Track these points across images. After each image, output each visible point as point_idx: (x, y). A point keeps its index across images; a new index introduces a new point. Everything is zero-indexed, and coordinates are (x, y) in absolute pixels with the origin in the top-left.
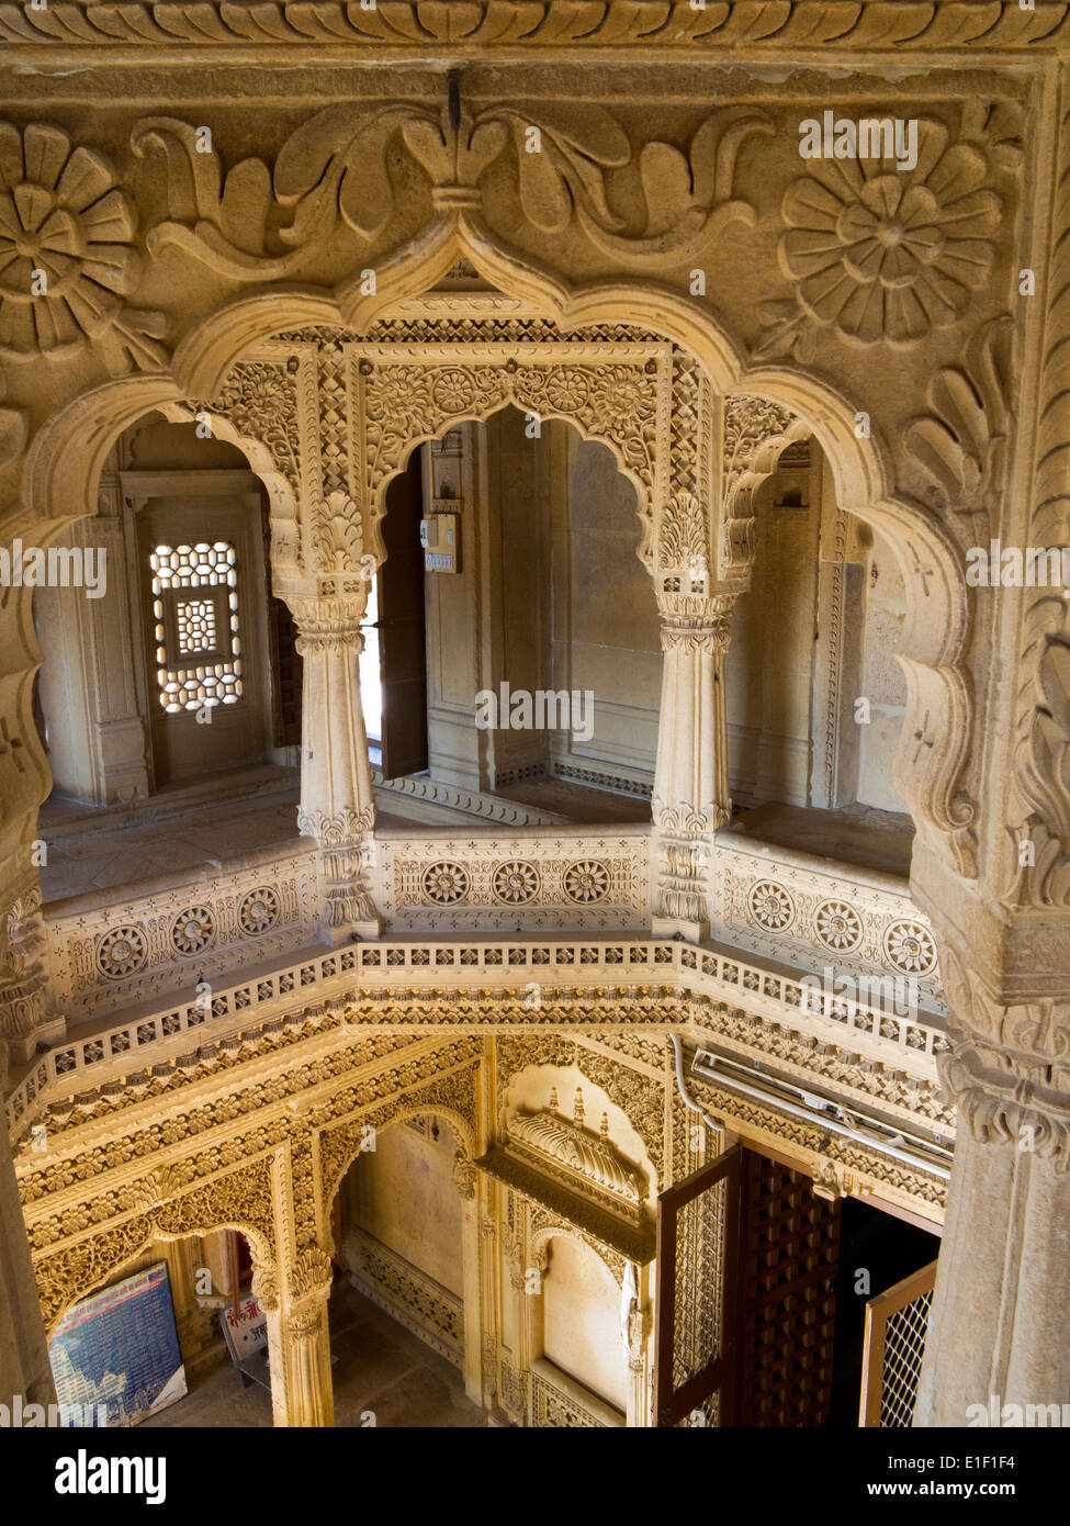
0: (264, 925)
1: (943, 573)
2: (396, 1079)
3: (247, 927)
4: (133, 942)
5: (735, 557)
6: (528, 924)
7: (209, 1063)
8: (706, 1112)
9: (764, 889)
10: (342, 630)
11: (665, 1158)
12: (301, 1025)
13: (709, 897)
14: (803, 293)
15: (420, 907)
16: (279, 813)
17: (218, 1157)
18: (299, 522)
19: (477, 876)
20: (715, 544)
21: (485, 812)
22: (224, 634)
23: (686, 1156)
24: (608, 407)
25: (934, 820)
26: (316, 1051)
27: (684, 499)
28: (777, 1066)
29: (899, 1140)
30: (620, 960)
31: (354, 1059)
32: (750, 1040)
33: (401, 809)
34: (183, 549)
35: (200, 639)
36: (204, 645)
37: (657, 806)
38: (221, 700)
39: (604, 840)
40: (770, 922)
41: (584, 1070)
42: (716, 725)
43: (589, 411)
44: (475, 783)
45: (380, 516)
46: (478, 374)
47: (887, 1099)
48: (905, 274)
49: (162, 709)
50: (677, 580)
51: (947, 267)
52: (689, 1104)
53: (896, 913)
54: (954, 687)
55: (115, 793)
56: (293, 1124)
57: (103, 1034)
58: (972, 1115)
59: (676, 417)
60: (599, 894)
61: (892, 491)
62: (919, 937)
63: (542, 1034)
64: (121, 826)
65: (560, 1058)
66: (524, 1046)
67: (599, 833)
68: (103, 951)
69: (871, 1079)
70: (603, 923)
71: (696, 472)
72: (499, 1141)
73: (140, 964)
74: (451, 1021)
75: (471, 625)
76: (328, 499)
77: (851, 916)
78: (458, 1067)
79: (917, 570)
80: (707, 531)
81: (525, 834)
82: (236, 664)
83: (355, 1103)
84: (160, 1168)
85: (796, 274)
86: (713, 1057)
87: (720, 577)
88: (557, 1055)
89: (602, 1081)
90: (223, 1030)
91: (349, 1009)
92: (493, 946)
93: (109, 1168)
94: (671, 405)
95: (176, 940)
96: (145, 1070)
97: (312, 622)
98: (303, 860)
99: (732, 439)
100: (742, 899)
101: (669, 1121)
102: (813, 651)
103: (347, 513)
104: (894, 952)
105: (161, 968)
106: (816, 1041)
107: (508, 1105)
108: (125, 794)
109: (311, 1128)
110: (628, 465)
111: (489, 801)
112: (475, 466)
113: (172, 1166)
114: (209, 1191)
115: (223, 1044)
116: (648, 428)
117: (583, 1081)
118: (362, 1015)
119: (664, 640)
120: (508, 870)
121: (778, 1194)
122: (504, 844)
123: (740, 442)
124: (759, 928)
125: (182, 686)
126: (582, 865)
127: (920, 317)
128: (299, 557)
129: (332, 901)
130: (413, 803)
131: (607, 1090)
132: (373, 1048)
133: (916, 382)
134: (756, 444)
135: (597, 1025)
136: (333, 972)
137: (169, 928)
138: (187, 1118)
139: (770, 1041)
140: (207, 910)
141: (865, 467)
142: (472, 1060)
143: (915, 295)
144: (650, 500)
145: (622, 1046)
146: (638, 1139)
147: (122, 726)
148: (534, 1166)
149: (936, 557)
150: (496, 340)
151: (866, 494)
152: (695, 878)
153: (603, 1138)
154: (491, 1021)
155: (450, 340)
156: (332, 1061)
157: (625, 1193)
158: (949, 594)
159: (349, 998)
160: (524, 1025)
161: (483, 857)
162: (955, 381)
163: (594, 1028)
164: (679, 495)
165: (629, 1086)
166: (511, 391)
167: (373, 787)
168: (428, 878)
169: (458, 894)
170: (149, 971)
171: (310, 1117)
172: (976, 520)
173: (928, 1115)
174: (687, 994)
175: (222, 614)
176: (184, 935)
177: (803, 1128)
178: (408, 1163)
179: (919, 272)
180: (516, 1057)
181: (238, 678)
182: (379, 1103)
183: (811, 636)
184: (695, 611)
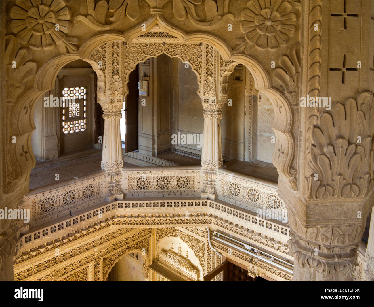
0: (90, 196)
1: (285, 108)
2: (126, 241)
3: (85, 197)
4: (51, 202)
5: (223, 94)
6: (166, 195)
7: (71, 238)
8: (217, 251)
9: (232, 185)
10: (116, 112)
11: (205, 264)
12: (99, 226)
13: (217, 187)
14: (246, 36)
15: (135, 190)
16: (95, 162)
17: (72, 267)
18: (105, 83)
19: (152, 181)
20: (218, 90)
21: (154, 162)
22: (82, 112)
23: (211, 264)
24: (189, 54)
25: (285, 175)
26: (103, 233)
27: (209, 78)
28: (237, 237)
29: (272, 259)
30: (192, 205)
31: (114, 235)
32: (229, 229)
33: (131, 161)
34: (72, 89)
35: (75, 113)
36: (76, 115)
37: (202, 161)
38: (80, 130)
39: (188, 170)
40: (234, 194)
41: (181, 238)
42: (219, 138)
43: (184, 55)
44: (151, 154)
45: (127, 82)
46: (155, 45)
47: (269, 246)
48: (273, 32)
49: (63, 133)
50: (208, 99)
51: (283, 31)
52: (212, 248)
53: (269, 192)
54: (289, 138)
55: (48, 157)
56: (95, 256)
57: (40, 230)
58: (299, 260)
59: (207, 57)
60: (186, 186)
61: (271, 86)
62: (276, 199)
63: (169, 227)
64: (49, 166)
65: (174, 234)
66: (164, 231)
67: (186, 169)
68: (42, 205)
69: (264, 241)
70: (187, 194)
71: (213, 71)
72: (156, 260)
73: (53, 208)
74: (143, 224)
75: (151, 110)
76: (113, 77)
77: (257, 192)
78: (144, 237)
79: (278, 106)
80: (216, 87)
81: (166, 169)
82: (85, 120)
83: (114, 249)
84: (54, 271)
85: (245, 31)
86: (219, 234)
87: (219, 99)
88: (173, 233)
89: (186, 241)
90: (76, 228)
91: (113, 221)
92: (156, 202)
93: (39, 272)
94: (206, 54)
95: (64, 201)
96: (52, 241)
97: (107, 110)
98: (102, 177)
99: (222, 63)
100: (226, 188)
101: (206, 254)
102: (244, 118)
103: (119, 81)
104: (269, 203)
105: (59, 210)
106: (248, 229)
107: (159, 249)
108: (51, 157)
109: (100, 257)
110: (195, 69)
111: (155, 159)
112: (153, 68)
113: (58, 270)
114: (69, 278)
115: (76, 232)
116: (200, 60)
117: (181, 241)
118: (117, 222)
119: (204, 115)
120: (161, 179)
121: (238, 275)
122: (159, 172)
123: (224, 64)
124: (231, 196)
125: (69, 126)
126: (182, 178)
127: (277, 43)
128: (105, 92)
129: (110, 189)
130: (133, 159)
131: (188, 244)
132: (120, 232)
133: (276, 59)
134: (228, 64)
135: (185, 225)
136: (109, 210)
137: (62, 197)
138: (64, 255)
139: (235, 229)
140: (74, 192)
141: (264, 80)
142: (149, 235)
143: (275, 37)
144: (200, 78)
145: (192, 231)
146: (197, 259)
147: (51, 138)
148: (166, 268)
149: (283, 103)
150: (160, 37)
151: (264, 87)
152: (213, 182)
153: (187, 259)
154: (155, 224)
155: (148, 37)
156: (108, 236)
157: (193, 276)
158: (287, 113)
159: (113, 217)
160: (164, 225)
161: (153, 176)
162: (286, 59)
163: (185, 226)
164: (208, 77)
165: (194, 243)
166: (164, 50)
167: (123, 155)
168: (138, 182)
169: (146, 186)
170: (55, 210)
171: (100, 254)
172: (293, 94)
173: (280, 251)
174: (211, 215)
175: (82, 106)
176: (66, 199)
177: (245, 255)
178: (129, 267)
179: (276, 32)
180: (162, 234)
181: (85, 124)
182: (121, 249)
183: (244, 114)
184: (213, 108)
